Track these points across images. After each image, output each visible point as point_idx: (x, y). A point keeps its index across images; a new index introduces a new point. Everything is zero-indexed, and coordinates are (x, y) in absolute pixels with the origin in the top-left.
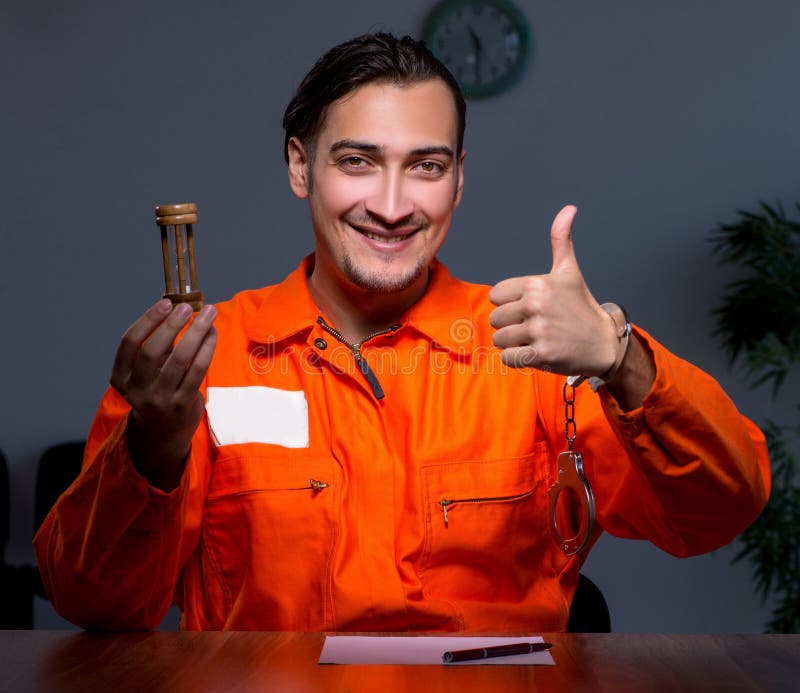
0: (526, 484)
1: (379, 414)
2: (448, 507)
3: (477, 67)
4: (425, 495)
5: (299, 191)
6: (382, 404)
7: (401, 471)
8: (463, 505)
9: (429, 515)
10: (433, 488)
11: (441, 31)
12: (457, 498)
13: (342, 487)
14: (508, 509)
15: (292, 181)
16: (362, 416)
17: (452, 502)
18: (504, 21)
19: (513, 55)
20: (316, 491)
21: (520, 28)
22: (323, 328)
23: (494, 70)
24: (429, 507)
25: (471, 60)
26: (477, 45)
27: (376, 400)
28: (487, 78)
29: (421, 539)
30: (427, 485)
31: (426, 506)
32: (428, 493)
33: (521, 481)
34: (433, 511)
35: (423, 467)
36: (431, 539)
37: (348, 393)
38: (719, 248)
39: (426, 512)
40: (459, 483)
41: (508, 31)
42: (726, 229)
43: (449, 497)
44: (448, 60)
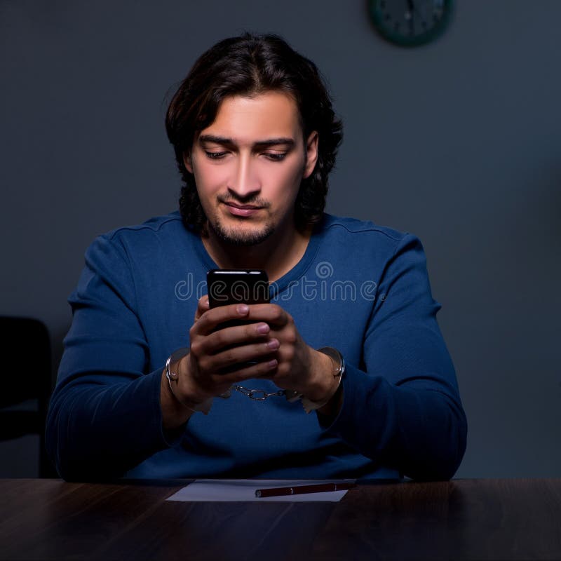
3: (412, 21)
19: (439, 12)
23: (424, 24)
28: (419, 30)
44: (388, 17)
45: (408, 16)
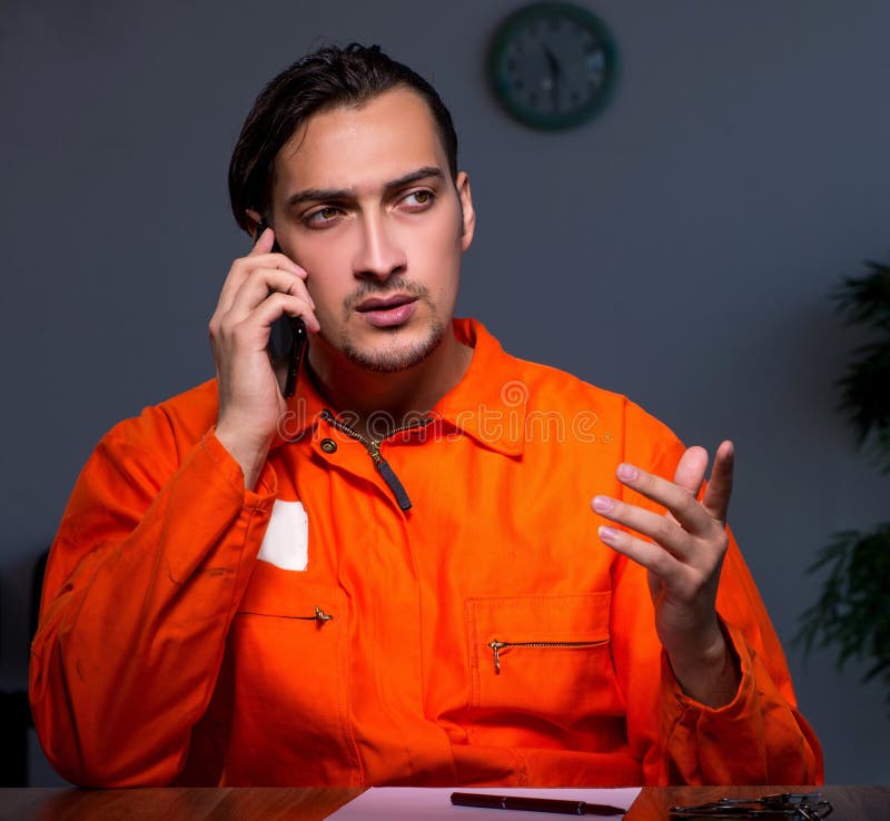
0: (602, 629)
1: (404, 529)
2: (501, 650)
3: (554, 94)
6: (408, 516)
7: (431, 601)
8: (519, 650)
9: (477, 657)
10: (482, 626)
11: (511, 50)
13: (349, 621)
14: (580, 657)
16: (381, 531)
17: (506, 644)
18: (586, 38)
19: (597, 79)
20: (320, 622)
21: (604, 45)
23: (575, 96)
24: (476, 649)
25: (547, 84)
26: (554, 67)
27: (400, 510)
28: (566, 105)
30: (474, 622)
31: (472, 646)
32: (474, 632)
33: (595, 626)
34: (480, 654)
35: (469, 599)
36: (479, 689)
37: (362, 500)
38: (842, 307)
39: (472, 655)
40: (516, 622)
41: (590, 50)
42: (852, 283)
43: (502, 638)
44: (519, 85)
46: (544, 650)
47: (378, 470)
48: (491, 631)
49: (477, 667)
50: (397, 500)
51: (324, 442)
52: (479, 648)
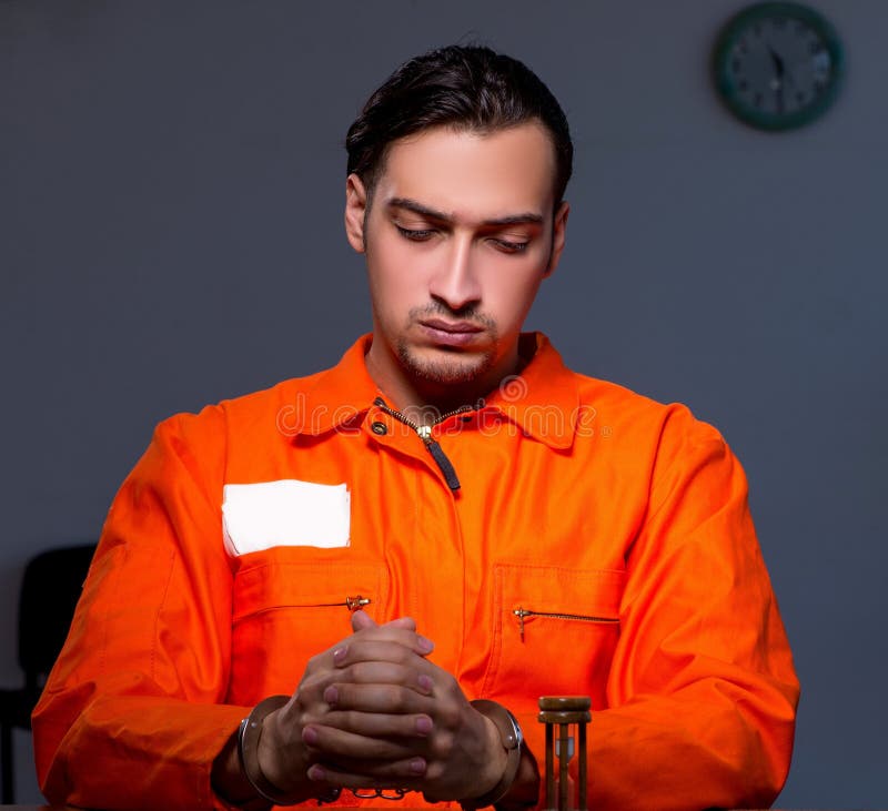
2: (526, 618)
3: (780, 94)
4: (496, 599)
5: (356, 243)
6: (457, 495)
8: (544, 620)
9: (500, 623)
10: (508, 593)
11: (735, 50)
12: (538, 610)
15: (349, 229)
17: (531, 613)
18: (811, 37)
19: (822, 78)
21: (830, 44)
22: (383, 410)
23: (800, 96)
24: (500, 614)
26: (779, 66)
28: (791, 105)
29: (485, 652)
30: (501, 588)
31: (496, 613)
32: (500, 598)
33: (601, 604)
34: (504, 619)
35: (498, 565)
36: (499, 654)
39: (496, 620)
41: (816, 50)
43: (528, 607)
44: (744, 85)
45: (775, 84)
46: (569, 622)
47: (430, 450)
48: (517, 600)
49: (500, 631)
50: (446, 478)
51: (377, 424)
52: (503, 613)
